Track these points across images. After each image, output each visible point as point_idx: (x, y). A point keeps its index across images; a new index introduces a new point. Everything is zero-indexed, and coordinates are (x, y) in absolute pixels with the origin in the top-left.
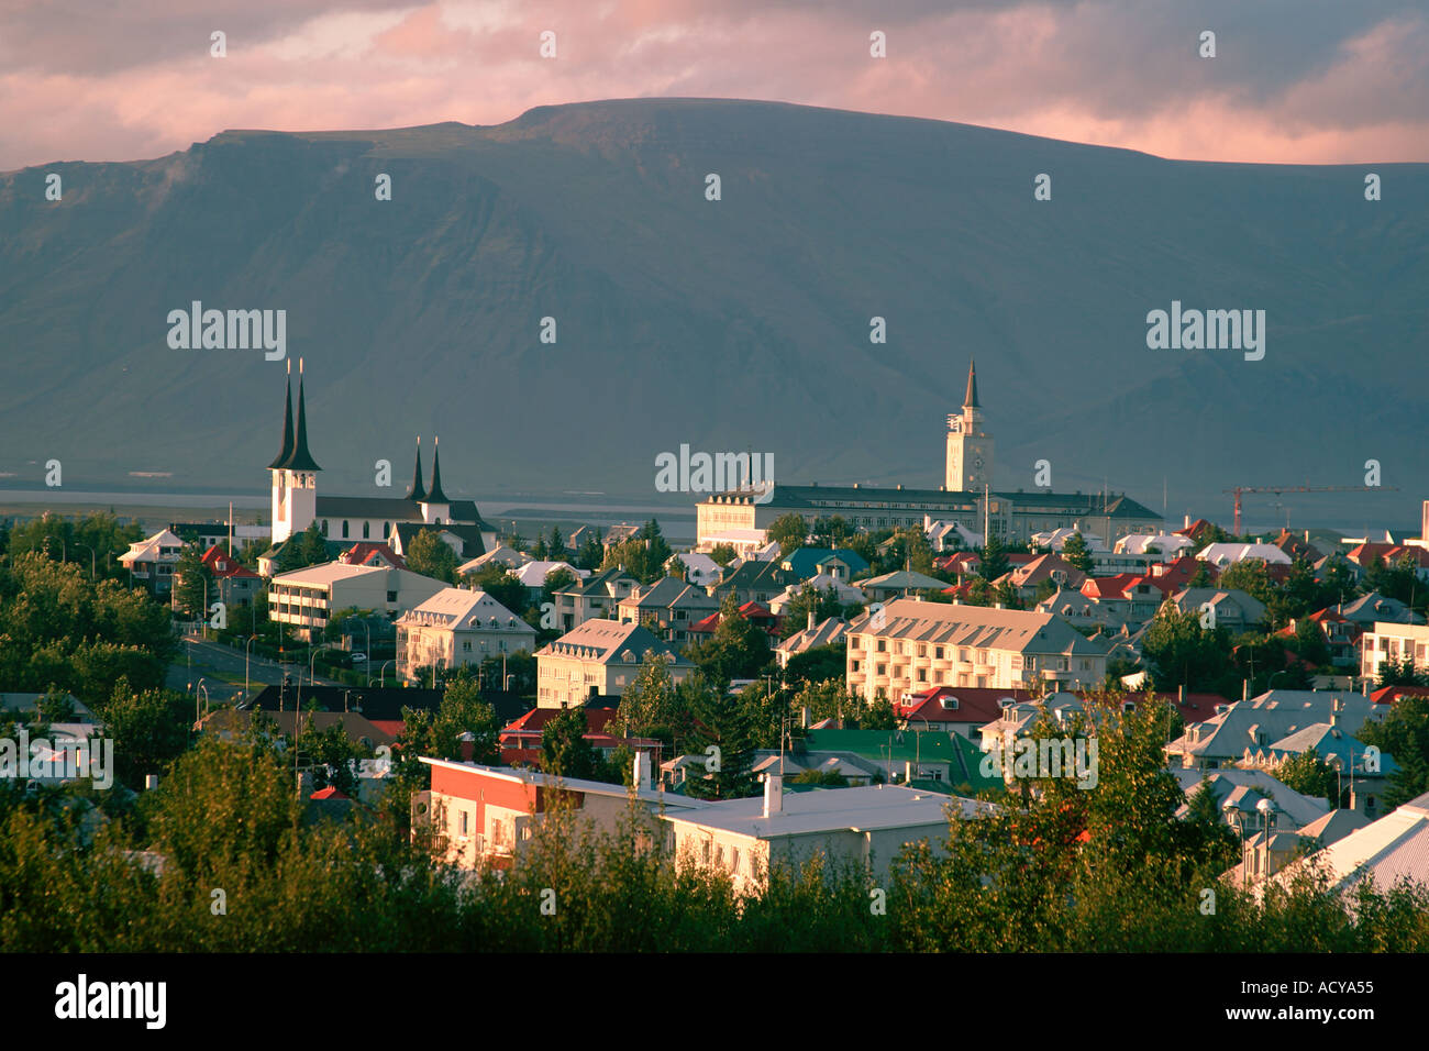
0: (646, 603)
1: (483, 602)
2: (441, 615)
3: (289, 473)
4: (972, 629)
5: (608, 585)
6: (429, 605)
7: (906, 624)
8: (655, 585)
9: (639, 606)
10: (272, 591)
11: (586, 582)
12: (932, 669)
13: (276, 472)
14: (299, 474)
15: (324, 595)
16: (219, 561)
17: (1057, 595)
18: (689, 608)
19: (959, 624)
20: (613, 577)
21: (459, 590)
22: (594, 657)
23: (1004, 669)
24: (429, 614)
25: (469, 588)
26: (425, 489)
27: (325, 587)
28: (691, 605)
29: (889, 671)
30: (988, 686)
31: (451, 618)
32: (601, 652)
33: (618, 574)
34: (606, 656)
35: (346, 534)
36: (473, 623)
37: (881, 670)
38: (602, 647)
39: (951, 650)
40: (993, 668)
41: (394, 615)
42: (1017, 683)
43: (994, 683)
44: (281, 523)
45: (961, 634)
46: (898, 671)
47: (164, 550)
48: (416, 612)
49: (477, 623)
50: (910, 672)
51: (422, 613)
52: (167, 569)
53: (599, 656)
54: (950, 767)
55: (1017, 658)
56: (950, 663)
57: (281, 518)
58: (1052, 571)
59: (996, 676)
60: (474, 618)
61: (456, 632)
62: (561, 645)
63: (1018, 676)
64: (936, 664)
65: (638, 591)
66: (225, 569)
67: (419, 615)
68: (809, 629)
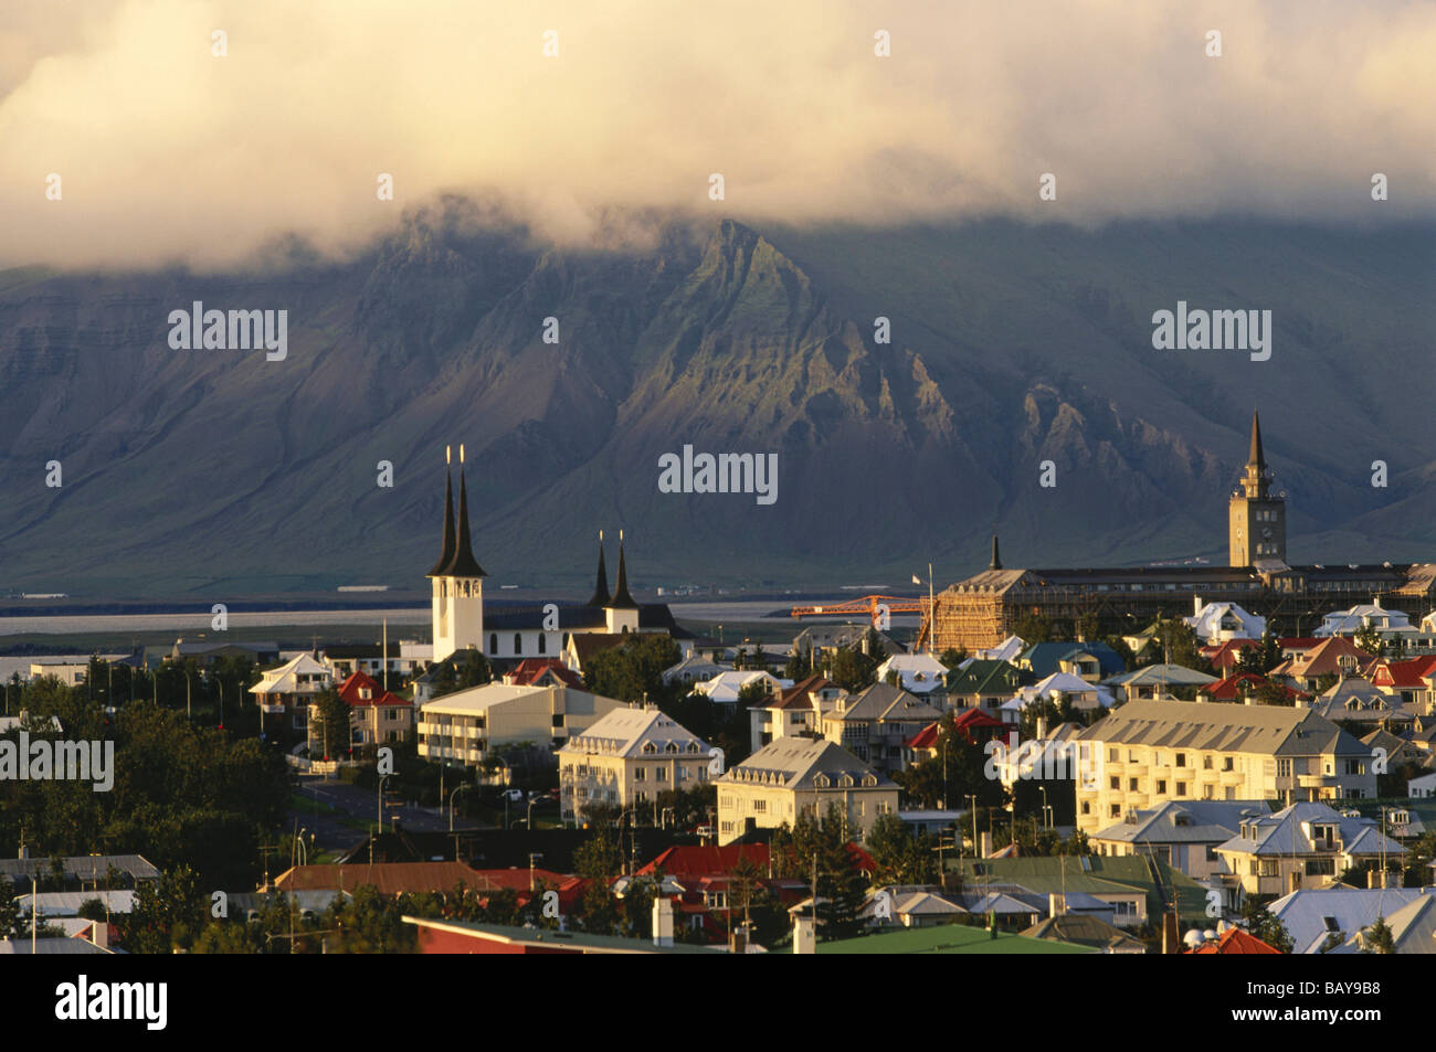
0: (851, 716)
1: (658, 723)
2: (610, 741)
3: (450, 580)
4: (1219, 729)
5: (811, 695)
6: (598, 729)
7: (1142, 728)
8: (863, 694)
9: (846, 719)
10: (422, 720)
11: (786, 693)
12: (1173, 779)
13: (436, 580)
14: (463, 581)
15: (480, 722)
16: (363, 688)
17: (1338, 686)
18: (904, 719)
19: (1202, 725)
20: (818, 686)
21: (632, 710)
22: (781, 782)
23: (1256, 777)
24: (596, 739)
25: (642, 707)
26: (610, 594)
27: (480, 713)
28: (906, 716)
29: (1125, 784)
30: (1237, 798)
31: (620, 743)
32: (788, 777)
33: (821, 684)
34: (794, 781)
35: (518, 649)
36: (646, 749)
37: (1115, 783)
38: (791, 770)
39: (1194, 756)
40: (1243, 775)
41: (560, 742)
42: (1269, 792)
43: (1243, 794)
44: (443, 639)
45: (1205, 736)
46: (1134, 784)
47: (302, 678)
48: (582, 739)
49: (650, 748)
50: (1146, 785)
51: (589, 739)
52: (304, 699)
53: (786, 781)
54: (1147, 898)
55: (1268, 762)
56: (1194, 771)
57: (444, 634)
58: (1339, 658)
59: (1246, 784)
60: (647, 742)
61: (627, 758)
62: (743, 769)
63: (1271, 784)
64: (1178, 774)
65: (843, 702)
66: (370, 696)
67: (585, 742)
68: (1039, 738)
